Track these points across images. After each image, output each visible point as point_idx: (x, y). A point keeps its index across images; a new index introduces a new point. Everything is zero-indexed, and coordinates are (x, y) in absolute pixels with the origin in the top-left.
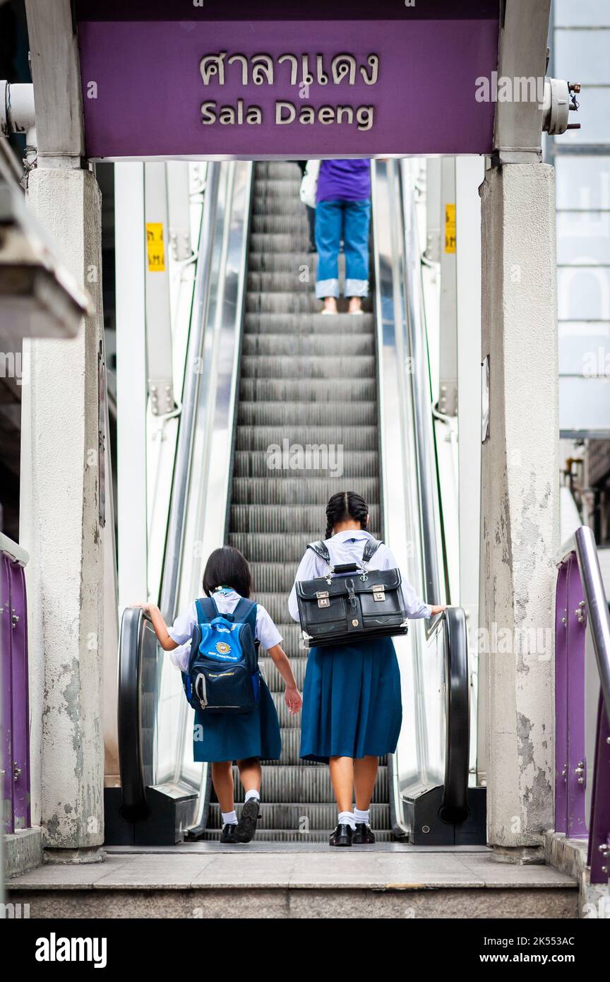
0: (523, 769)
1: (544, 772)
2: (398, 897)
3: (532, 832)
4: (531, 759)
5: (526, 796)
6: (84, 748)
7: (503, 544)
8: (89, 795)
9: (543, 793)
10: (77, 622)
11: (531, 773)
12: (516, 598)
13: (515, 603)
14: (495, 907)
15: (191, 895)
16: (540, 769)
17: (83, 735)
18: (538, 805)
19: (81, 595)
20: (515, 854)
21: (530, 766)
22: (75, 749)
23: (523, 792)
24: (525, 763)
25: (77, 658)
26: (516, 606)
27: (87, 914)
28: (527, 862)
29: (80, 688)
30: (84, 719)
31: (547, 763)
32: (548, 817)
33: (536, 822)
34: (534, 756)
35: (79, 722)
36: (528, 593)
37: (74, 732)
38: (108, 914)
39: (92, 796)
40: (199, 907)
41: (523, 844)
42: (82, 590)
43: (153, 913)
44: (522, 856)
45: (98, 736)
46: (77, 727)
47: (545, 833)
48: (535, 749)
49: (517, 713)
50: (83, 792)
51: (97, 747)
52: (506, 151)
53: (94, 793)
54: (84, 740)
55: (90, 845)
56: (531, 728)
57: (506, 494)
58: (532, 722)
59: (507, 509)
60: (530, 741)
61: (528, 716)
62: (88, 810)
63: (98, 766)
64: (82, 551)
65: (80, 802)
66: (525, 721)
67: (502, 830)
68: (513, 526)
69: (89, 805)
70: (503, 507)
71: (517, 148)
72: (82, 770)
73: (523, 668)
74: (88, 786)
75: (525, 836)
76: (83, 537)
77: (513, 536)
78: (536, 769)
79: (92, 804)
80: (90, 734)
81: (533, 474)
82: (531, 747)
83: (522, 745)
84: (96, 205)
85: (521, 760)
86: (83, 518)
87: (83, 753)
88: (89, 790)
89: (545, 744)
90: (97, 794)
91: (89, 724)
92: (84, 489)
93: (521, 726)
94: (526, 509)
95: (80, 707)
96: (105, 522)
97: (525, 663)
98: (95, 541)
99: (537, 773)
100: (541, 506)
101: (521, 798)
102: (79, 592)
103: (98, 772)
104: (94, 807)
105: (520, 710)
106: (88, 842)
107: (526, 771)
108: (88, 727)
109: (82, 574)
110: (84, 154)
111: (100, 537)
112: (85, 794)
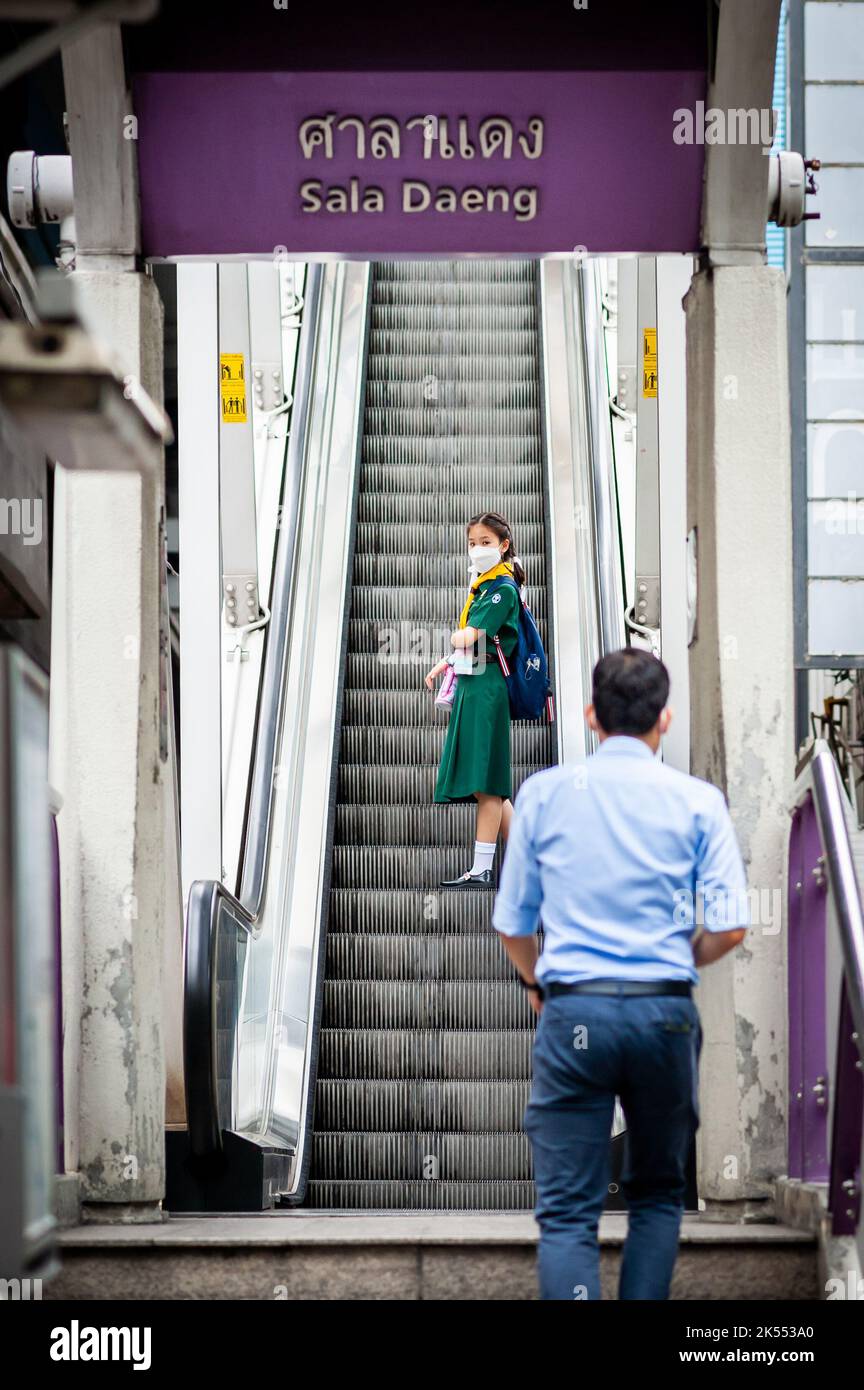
0: (744, 1092)
1: (773, 1098)
3: (759, 1180)
4: (755, 1079)
5: (749, 1130)
6: (140, 1064)
8: (145, 1129)
9: (772, 1126)
11: (755, 1098)
15: (288, 1254)
16: (768, 1093)
17: (137, 1046)
18: (767, 1142)
19: (135, 853)
20: (733, 1211)
21: (754, 1089)
22: (126, 1065)
23: (744, 1125)
24: (747, 1085)
25: (130, 940)
27: (144, 1280)
28: (750, 1221)
29: (133, 982)
30: (138, 1025)
31: (776, 1084)
32: (778, 1158)
33: (762, 1166)
34: (760, 1075)
35: (131, 1029)
36: (749, 851)
37: (124, 1043)
38: (173, 1280)
39: (149, 1130)
40: (298, 1270)
41: (744, 1196)
42: (135, 847)
43: (235, 1278)
44: (743, 1212)
45: (158, 1048)
46: (129, 1035)
47: (774, 1180)
48: (761, 1066)
49: (736, 1016)
50: (137, 1125)
51: (156, 1063)
52: (719, 249)
53: (152, 1127)
54: (138, 1053)
55: (147, 1199)
56: (755, 1036)
57: (720, 716)
58: (756, 1028)
59: (721, 735)
60: (754, 1054)
61: (751, 1019)
62: (144, 1151)
63: (157, 1089)
64: (137, 794)
65: (134, 1139)
66: (747, 1027)
67: (717, 1177)
68: (729, 760)
69: (146, 1143)
70: (716, 733)
71: (733, 244)
72: (135, 1096)
73: (744, 954)
74: (144, 1117)
75: (747, 1184)
76: (138, 774)
77: (729, 773)
78: (762, 1092)
79: (149, 1142)
80: (147, 1045)
81: (756, 688)
82: (756, 1062)
83: (743, 1059)
84: (156, 322)
85: (742, 1080)
86: (138, 748)
87: (137, 1072)
88: (145, 1121)
89: (774, 1058)
90: (156, 1129)
91: (146, 1031)
92: (140, 708)
93: (741, 1033)
94: (747, 736)
95: (133, 1008)
96: (167, 755)
97: (749, 946)
98: (154, 780)
99: (763, 1098)
100: (769, 732)
101: (742, 1133)
102: (132, 849)
103: (157, 1099)
104: (152, 1146)
105: (739, 1012)
106: (143, 1195)
107: (749, 1095)
108: (144, 1035)
109: (136, 825)
110: (139, 252)
111: (161, 776)
112: (140, 1129)
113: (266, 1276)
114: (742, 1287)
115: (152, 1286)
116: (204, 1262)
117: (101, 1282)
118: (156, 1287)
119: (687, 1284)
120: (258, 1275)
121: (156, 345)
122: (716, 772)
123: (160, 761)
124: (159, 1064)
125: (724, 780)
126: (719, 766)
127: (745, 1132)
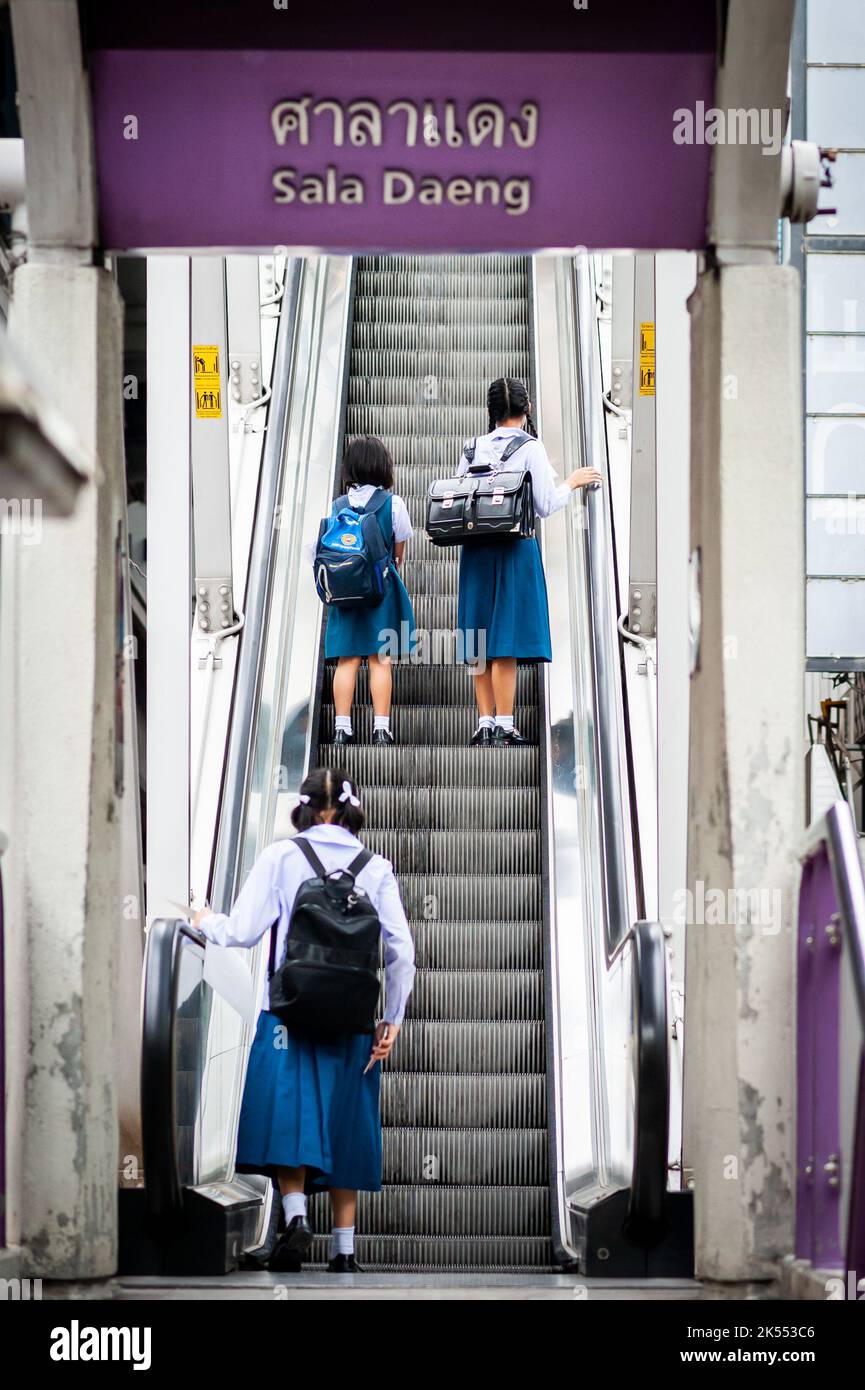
0: (748, 1164)
1: (779, 1170)
3: (762, 1260)
4: (760, 1150)
5: (752, 1206)
6: (89, 1128)
7: (720, 828)
8: (94, 1199)
9: (778, 1201)
10: (81, 939)
11: (759, 1171)
16: (773, 1165)
17: (87, 1109)
18: (771, 1218)
19: (86, 899)
20: (735, 1292)
21: (759, 1161)
22: (74, 1129)
23: (747, 1200)
24: (752, 1156)
25: (80, 993)
29: (83, 1039)
30: (88, 1085)
31: (783, 1156)
32: (784, 1235)
33: (767, 1244)
34: (764, 1146)
35: (81, 1090)
37: (73, 1105)
39: (99, 1201)
41: (746, 1277)
44: (746, 1294)
46: (78, 1097)
47: (779, 1260)
48: (765, 1135)
49: (740, 1081)
50: (86, 1195)
51: (107, 1126)
52: (727, 247)
53: (103, 1195)
54: (87, 1116)
55: (97, 1274)
56: (759, 1102)
57: (724, 754)
58: (761, 1095)
59: (725, 775)
60: (758, 1122)
61: (755, 1084)
62: (94, 1223)
63: (109, 1155)
64: (90, 833)
65: (82, 1210)
66: (750, 1093)
67: (717, 1255)
68: (734, 801)
69: (95, 1215)
70: (720, 772)
71: (742, 243)
72: (84, 1163)
73: (749, 1013)
74: (94, 1186)
75: (750, 1265)
76: (91, 813)
77: (735, 815)
78: (766, 1164)
79: (100, 1213)
80: (97, 1107)
81: (764, 724)
82: (760, 1131)
83: (746, 1128)
84: (115, 320)
85: (744, 1150)
86: (92, 785)
87: (85, 1137)
88: (94, 1191)
89: (781, 1127)
90: (107, 1198)
91: (96, 1091)
92: (93, 741)
93: (744, 1099)
94: (753, 776)
95: (82, 1067)
96: (123, 789)
97: (754, 1005)
98: (109, 818)
99: (768, 1171)
100: (777, 772)
101: (743, 1208)
102: (82, 895)
103: (109, 1165)
104: (103, 1217)
105: (742, 1075)
106: (93, 1271)
107: (752, 1168)
108: (95, 1096)
109: (87, 867)
110: (97, 244)
111: (116, 814)
112: (89, 1198)
121: (115, 345)
122: (720, 815)
123: (115, 799)
124: (111, 1127)
125: (728, 824)
126: (723, 807)
127: (747, 1208)
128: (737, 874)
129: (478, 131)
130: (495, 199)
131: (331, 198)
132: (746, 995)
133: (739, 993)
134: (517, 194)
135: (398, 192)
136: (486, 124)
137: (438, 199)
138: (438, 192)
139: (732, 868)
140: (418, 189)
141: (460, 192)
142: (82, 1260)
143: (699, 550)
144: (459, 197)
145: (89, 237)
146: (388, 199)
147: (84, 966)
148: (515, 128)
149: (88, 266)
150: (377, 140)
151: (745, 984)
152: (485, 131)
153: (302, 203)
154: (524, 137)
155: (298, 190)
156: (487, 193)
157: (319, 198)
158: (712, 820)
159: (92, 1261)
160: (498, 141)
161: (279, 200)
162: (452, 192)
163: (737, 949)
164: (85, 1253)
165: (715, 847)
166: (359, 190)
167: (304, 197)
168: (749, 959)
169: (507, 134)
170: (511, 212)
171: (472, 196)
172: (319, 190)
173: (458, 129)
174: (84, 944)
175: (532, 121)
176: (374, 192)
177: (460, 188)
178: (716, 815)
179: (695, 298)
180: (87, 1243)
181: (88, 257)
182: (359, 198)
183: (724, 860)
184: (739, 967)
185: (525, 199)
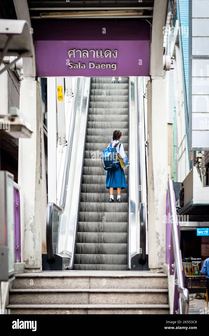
0: (157, 247)
1: (163, 248)
2: (119, 279)
3: (160, 264)
4: (159, 244)
5: (158, 254)
6: (36, 240)
7: (152, 185)
8: (37, 254)
9: (163, 253)
10: (34, 206)
11: (159, 248)
12: (155, 199)
13: (155, 201)
14: (145, 282)
15: (64, 278)
16: (162, 247)
17: (35, 237)
18: (161, 257)
19: (35, 198)
20: (155, 270)
21: (159, 246)
22: (33, 241)
23: (157, 253)
24: (158, 245)
25: (34, 216)
26: (155, 202)
27: (36, 283)
28: (158, 273)
29: (35, 224)
30: (36, 233)
31: (164, 245)
32: (164, 260)
33: (161, 261)
34: (160, 243)
35: (34, 234)
36: (158, 198)
37: (33, 236)
38: (42, 283)
39: (38, 254)
40: (66, 281)
41: (157, 267)
42: (35, 197)
43: (53, 283)
44: (157, 271)
45: (40, 237)
46: (34, 235)
47: (163, 264)
48: (160, 241)
49: (156, 231)
50: (35, 253)
51: (39, 240)
52: (153, 76)
53: (39, 253)
54: (36, 238)
55: (38, 267)
56: (159, 235)
57: (153, 171)
58: (159, 234)
59: (153, 175)
60: (159, 239)
61: (158, 232)
62: (37, 258)
63: (40, 246)
64: (36, 186)
65: (35, 255)
66: (158, 234)
67: (152, 264)
68: (154, 180)
69: (37, 257)
70: (152, 174)
71: (156, 75)
72: (35, 247)
73: (157, 219)
74: (37, 251)
75: (157, 265)
76: (36, 182)
77: (154, 182)
78: (160, 247)
79: (38, 256)
80: (37, 237)
81: (160, 165)
82: (159, 241)
83: (157, 240)
84: (40, 90)
85: (156, 244)
86: (36, 177)
87: (35, 242)
88: (37, 252)
89: (163, 240)
90: (39, 254)
91: (37, 234)
92: (36, 169)
93: (156, 235)
94: (158, 175)
95: (35, 229)
96: (42, 178)
97: (158, 217)
98: (39, 183)
99: (161, 248)
100: (162, 174)
101: (156, 255)
102: (34, 197)
103: (40, 247)
104: (39, 257)
105: (156, 230)
106: (37, 267)
107: (158, 247)
108: (37, 235)
109: (35, 192)
110: (36, 76)
111: (41, 182)
112: (36, 254)
113: (60, 282)
114: (153, 285)
115: (37, 284)
116: (48, 280)
117: (27, 284)
118: (38, 285)
119: (142, 284)
120: (58, 282)
121: (40, 95)
122: (152, 182)
123: (40, 179)
124: (40, 240)
125: (153, 184)
126: (152, 181)
127: (157, 254)
128: (155, 193)
129: (106, 55)
130: (110, 67)
131: (79, 67)
132: (157, 216)
133: (155, 215)
134: (114, 66)
135: (92, 66)
136: (108, 54)
137: (99, 67)
138: (99, 66)
139: (154, 192)
140: (96, 66)
141: (103, 66)
142: (35, 265)
143: (148, 132)
144: (103, 67)
145: (35, 75)
146: (90, 67)
147: (35, 211)
148: (113, 54)
149: (34, 80)
150: (88, 57)
151: (157, 214)
152: (108, 55)
153: (74, 68)
154: (115, 56)
155: (73, 66)
156: (108, 66)
157: (77, 67)
158: (151, 183)
159: (37, 265)
160: (110, 57)
161: (70, 68)
162: (102, 66)
163: (155, 207)
164: (35, 264)
165: (151, 188)
166: (85, 66)
167: (74, 67)
168: (157, 209)
169: (112, 55)
170: (113, 70)
171: (106, 67)
172: (77, 66)
173: (103, 55)
174: (35, 207)
175: (116, 53)
176: (87, 66)
177: (103, 65)
178: (151, 182)
179: (148, 85)
180: (36, 262)
181: (34, 79)
182: (85, 67)
183: (153, 190)
184: (155, 210)
185: (115, 67)
